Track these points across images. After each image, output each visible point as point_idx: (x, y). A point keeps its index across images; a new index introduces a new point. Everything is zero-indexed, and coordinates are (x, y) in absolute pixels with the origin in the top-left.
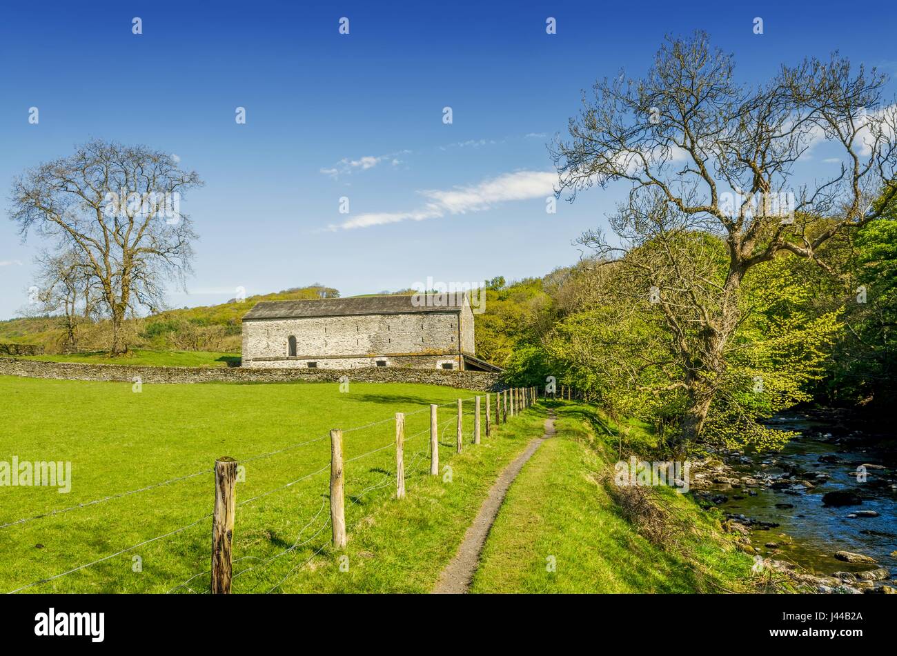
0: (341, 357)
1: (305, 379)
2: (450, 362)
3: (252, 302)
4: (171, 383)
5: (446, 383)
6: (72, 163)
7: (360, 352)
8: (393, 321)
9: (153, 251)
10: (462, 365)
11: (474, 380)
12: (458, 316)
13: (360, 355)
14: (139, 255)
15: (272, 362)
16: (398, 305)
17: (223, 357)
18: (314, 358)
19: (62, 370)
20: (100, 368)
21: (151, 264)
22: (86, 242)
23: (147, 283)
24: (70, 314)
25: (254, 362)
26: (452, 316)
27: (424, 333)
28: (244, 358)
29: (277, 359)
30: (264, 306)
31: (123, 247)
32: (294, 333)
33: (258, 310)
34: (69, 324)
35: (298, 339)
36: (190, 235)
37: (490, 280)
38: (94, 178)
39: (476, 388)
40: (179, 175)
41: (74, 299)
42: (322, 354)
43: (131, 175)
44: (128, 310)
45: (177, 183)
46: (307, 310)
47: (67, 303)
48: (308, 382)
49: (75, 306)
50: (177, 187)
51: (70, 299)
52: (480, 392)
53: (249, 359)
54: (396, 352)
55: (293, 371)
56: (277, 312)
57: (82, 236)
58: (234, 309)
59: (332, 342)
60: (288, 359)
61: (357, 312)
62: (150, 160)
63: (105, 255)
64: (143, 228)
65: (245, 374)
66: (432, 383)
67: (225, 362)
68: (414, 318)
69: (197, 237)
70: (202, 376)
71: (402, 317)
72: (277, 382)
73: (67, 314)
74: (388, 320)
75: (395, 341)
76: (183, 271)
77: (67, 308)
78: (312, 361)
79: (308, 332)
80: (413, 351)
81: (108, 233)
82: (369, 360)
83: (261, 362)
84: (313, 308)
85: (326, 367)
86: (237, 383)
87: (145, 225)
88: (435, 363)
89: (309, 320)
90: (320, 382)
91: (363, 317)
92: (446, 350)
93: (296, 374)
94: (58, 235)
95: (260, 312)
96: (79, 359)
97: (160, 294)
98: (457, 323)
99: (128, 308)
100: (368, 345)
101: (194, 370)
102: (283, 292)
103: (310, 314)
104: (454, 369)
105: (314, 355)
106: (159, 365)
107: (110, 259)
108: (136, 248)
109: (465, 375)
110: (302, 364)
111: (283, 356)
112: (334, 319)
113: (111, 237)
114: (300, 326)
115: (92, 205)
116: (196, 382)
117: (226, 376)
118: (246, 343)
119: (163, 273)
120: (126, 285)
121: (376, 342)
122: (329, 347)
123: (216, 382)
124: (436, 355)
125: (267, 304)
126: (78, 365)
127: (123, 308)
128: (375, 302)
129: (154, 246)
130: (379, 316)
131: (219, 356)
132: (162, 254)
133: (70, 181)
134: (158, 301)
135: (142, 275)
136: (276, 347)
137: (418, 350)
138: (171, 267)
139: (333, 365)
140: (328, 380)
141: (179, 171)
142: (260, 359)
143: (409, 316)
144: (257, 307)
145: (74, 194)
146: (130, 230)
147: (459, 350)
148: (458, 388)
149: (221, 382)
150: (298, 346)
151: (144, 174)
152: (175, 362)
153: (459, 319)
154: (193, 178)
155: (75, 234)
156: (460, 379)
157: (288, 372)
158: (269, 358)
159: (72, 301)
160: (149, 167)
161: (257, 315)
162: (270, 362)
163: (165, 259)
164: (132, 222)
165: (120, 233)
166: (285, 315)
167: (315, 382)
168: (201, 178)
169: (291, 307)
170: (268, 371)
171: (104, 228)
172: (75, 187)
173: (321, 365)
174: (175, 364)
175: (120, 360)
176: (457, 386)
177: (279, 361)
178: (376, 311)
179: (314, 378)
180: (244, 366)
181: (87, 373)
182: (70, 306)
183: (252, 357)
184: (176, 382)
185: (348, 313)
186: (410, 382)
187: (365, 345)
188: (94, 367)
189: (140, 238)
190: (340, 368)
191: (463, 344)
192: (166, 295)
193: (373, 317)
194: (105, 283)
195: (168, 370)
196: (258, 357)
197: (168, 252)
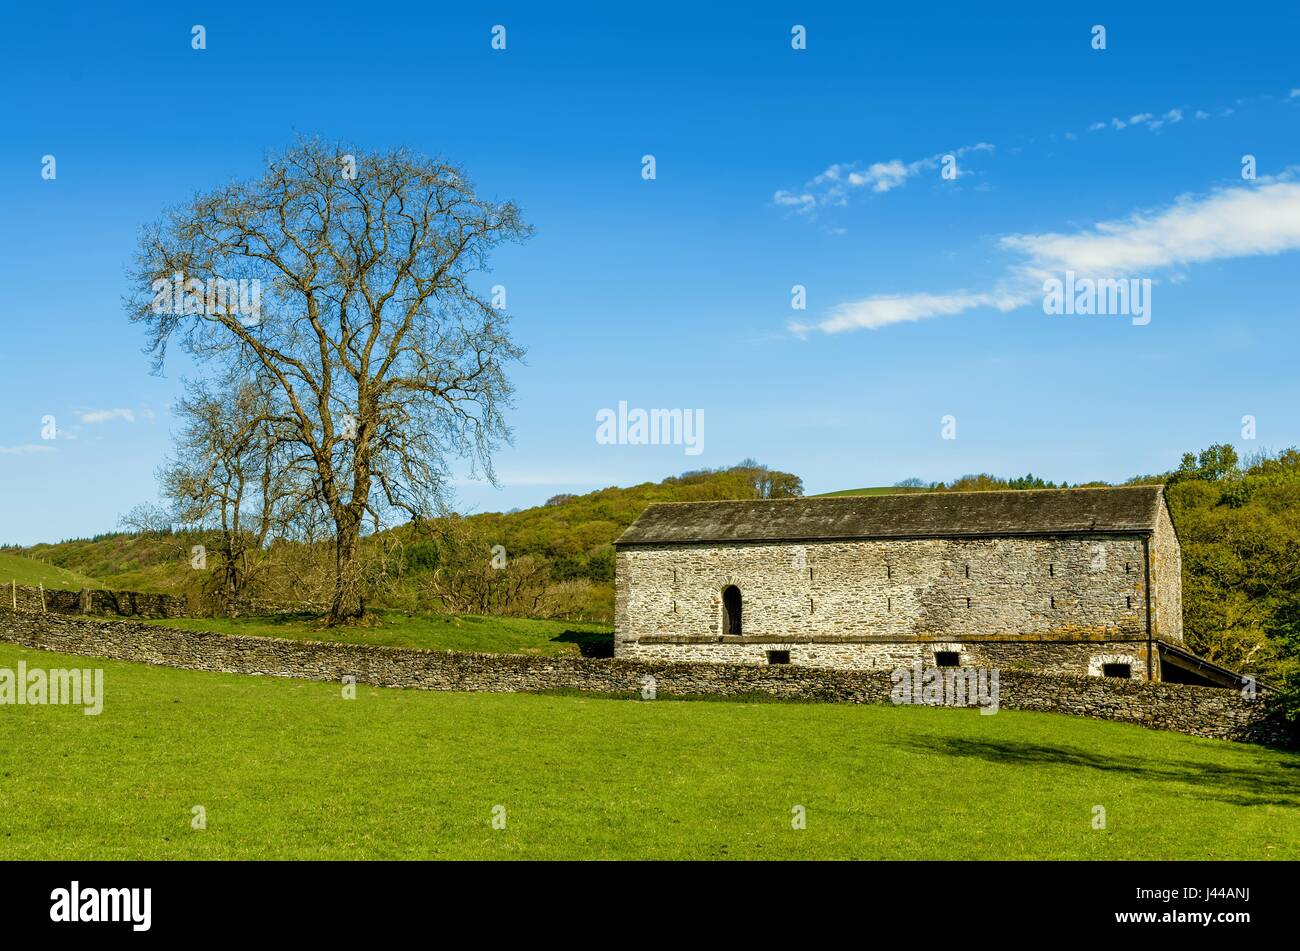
0: (849, 640)
1: (772, 691)
2: (1122, 659)
3: (601, 503)
4: (464, 690)
5: (1126, 713)
6: (259, 192)
7: (893, 630)
8: (976, 555)
9: (423, 387)
10: (1156, 668)
11: (1200, 708)
12: (1146, 543)
13: (893, 636)
14: (395, 395)
15: (685, 647)
16: (988, 515)
17: (568, 632)
18: (783, 640)
19: (233, 653)
20: (314, 651)
21: (417, 415)
22: (284, 367)
23: (406, 460)
24: (230, 526)
25: (642, 648)
26: (1131, 544)
27: (1055, 587)
28: (620, 634)
29: (695, 640)
30: (665, 513)
31: (358, 377)
32: (736, 579)
33: (652, 524)
34: (228, 546)
35: (746, 595)
36: (503, 348)
37: (1197, 454)
38: (300, 225)
39: (1206, 729)
40: (477, 213)
41: (239, 493)
42: (803, 632)
43: (375, 214)
44: (367, 520)
45: (472, 230)
46: (765, 525)
47: (224, 502)
48: (779, 698)
49: (242, 508)
50: (473, 239)
51: (232, 494)
52: (1217, 742)
53: (631, 638)
54: (984, 631)
55: (745, 672)
56: (696, 529)
57: (274, 353)
58: (561, 519)
59: (828, 602)
60: (721, 640)
61: (889, 532)
62: (419, 180)
63: (322, 397)
64: (399, 334)
65: (630, 675)
66: (1089, 713)
67: (575, 645)
68: (1030, 548)
69: (518, 354)
70: (533, 677)
71: (1001, 545)
72: (707, 697)
73: (225, 526)
74: (965, 552)
75: (983, 603)
76: (486, 433)
77: (224, 514)
78: (779, 647)
79: (769, 577)
80: (1029, 628)
81: (328, 346)
82: (917, 649)
83: (659, 647)
84: (781, 520)
85: (812, 664)
86: (613, 697)
87: (405, 328)
88: (1085, 661)
89: (771, 548)
90: (808, 701)
91: (904, 544)
92: (1114, 630)
93: (749, 679)
94: (227, 352)
95: (657, 527)
96: (264, 628)
97: (434, 482)
98: (1143, 562)
99: (366, 515)
100: (914, 612)
101: (514, 661)
102: (671, 482)
103: (773, 535)
104: (1134, 678)
105: (785, 632)
106: (435, 646)
107: (330, 404)
108: (385, 379)
109: (1174, 696)
110: (755, 655)
111: (710, 634)
112: (833, 547)
113: (334, 354)
114: (750, 562)
115: (297, 283)
116: (521, 691)
117: (586, 677)
118: (625, 601)
119: (441, 438)
120: (364, 462)
121: (935, 605)
122: (819, 616)
123: (564, 690)
124: (1087, 641)
125: (671, 508)
126: (267, 643)
127: (356, 515)
128: (932, 506)
129: (423, 374)
130: (941, 542)
131: (559, 628)
132: (441, 394)
133: (252, 232)
134: (431, 499)
135: (399, 442)
136: (695, 613)
137: (1043, 627)
138: (460, 424)
139: (829, 658)
140: (825, 696)
141: (480, 204)
142: (656, 641)
143: (1018, 544)
144: (649, 517)
145: (261, 262)
146: (372, 339)
147: (1148, 631)
148: (1157, 727)
149: (577, 692)
150: (746, 610)
151: (404, 212)
152: (466, 641)
153: (1146, 551)
154: (509, 218)
155: (261, 351)
156: (1162, 704)
157: (731, 673)
158: (679, 637)
159: (235, 497)
160: (415, 197)
161: (650, 534)
162: (680, 648)
163: (447, 405)
164: (379, 321)
165: (353, 344)
166: (715, 536)
167: (795, 699)
168: (525, 219)
169: (728, 519)
170: (685, 669)
171: (321, 334)
172: (263, 246)
173: (800, 657)
174: (467, 647)
175: (351, 634)
176: (1155, 723)
177: (699, 646)
178: (935, 530)
179: (793, 688)
180: (620, 654)
181: (285, 662)
182: (230, 508)
183: (639, 635)
184: (475, 687)
185: (866, 533)
186: (1033, 708)
187: (907, 613)
188: (299, 647)
189: (394, 355)
190: (846, 667)
191: (1157, 615)
192: (449, 484)
193: (928, 543)
194: (322, 458)
195: (457, 658)
196: (653, 634)
197: (455, 387)
